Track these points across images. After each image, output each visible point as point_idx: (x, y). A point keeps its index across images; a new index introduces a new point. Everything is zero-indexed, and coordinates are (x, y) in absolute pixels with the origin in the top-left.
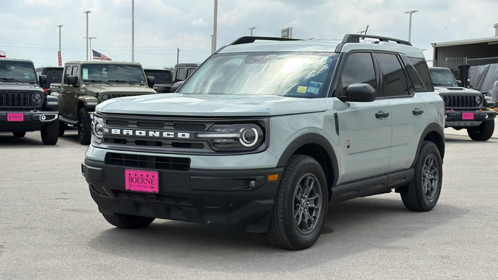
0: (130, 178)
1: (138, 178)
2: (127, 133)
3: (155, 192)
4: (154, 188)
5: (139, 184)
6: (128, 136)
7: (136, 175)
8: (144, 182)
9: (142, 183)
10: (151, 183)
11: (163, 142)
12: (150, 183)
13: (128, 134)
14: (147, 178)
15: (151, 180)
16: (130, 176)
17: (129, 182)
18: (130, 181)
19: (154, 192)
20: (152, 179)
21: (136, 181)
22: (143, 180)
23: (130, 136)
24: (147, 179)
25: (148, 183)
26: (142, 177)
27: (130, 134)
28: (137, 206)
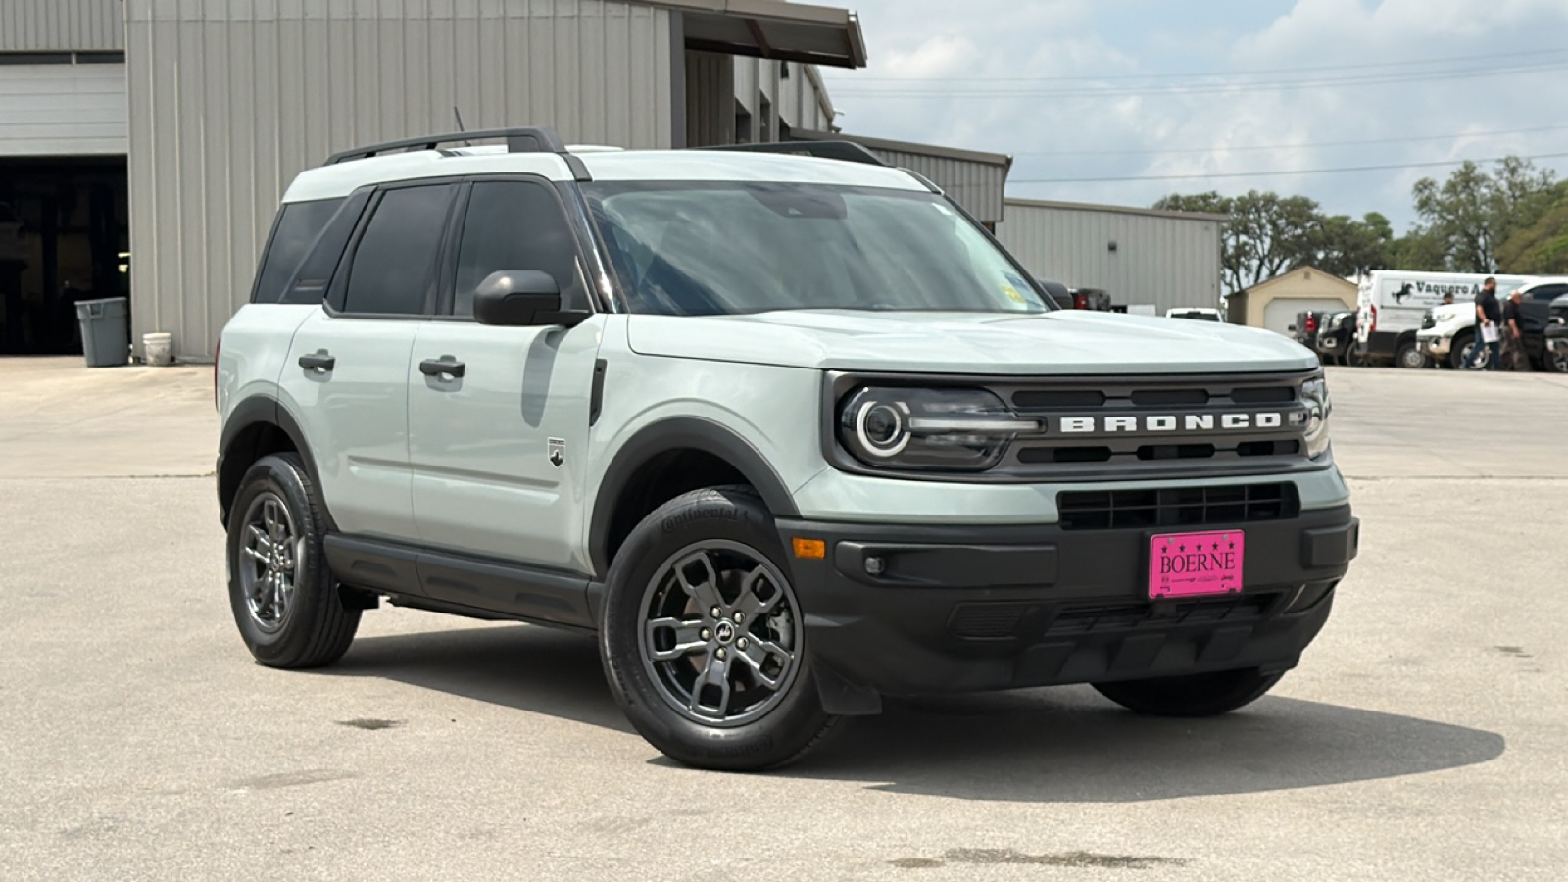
0: (1166, 561)
1: (1188, 556)
2: (1119, 428)
3: (1234, 589)
4: (1231, 578)
5: (1191, 575)
6: (1122, 435)
7: (1182, 548)
8: (1204, 566)
9: (1199, 570)
10: (1224, 567)
11: (1217, 443)
12: (1220, 566)
13: (1121, 429)
14: (1215, 553)
15: (1224, 555)
16: (1164, 554)
17: (1163, 572)
18: (1166, 568)
19: (1231, 589)
20: (1227, 554)
21: (1183, 567)
22: (1202, 558)
23: (1131, 435)
24: (1213, 556)
25: (1216, 565)
26: (1200, 552)
27: (1127, 429)
28: (1201, 641)
